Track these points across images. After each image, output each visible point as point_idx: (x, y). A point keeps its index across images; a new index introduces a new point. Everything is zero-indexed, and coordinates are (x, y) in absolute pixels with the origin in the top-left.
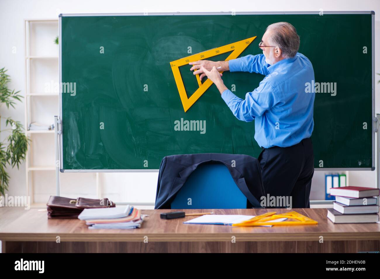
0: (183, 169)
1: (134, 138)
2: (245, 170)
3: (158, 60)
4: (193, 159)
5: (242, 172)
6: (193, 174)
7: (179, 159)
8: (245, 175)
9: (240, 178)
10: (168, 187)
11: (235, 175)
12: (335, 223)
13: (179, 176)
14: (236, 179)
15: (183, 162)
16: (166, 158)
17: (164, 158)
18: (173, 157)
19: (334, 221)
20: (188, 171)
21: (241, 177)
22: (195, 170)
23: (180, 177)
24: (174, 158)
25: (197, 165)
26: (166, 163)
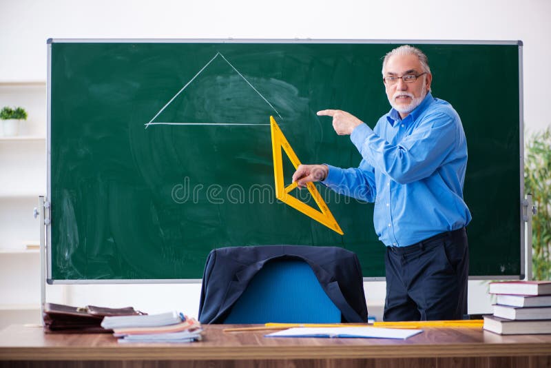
0: (241, 269)
1: (162, 231)
2: (338, 269)
3: (200, 111)
4: (256, 254)
5: (333, 274)
6: (258, 275)
7: (234, 254)
8: (338, 277)
9: (331, 282)
10: (219, 296)
11: (323, 278)
12: (502, 335)
13: (235, 279)
14: (324, 284)
15: (241, 258)
16: (215, 252)
17: (213, 251)
18: (226, 250)
19: (500, 332)
20: (250, 272)
21: (333, 280)
22: (261, 269)
23: (237, 280)
24: (228, 251)
25: (262, 262)
26: (214, 260)
